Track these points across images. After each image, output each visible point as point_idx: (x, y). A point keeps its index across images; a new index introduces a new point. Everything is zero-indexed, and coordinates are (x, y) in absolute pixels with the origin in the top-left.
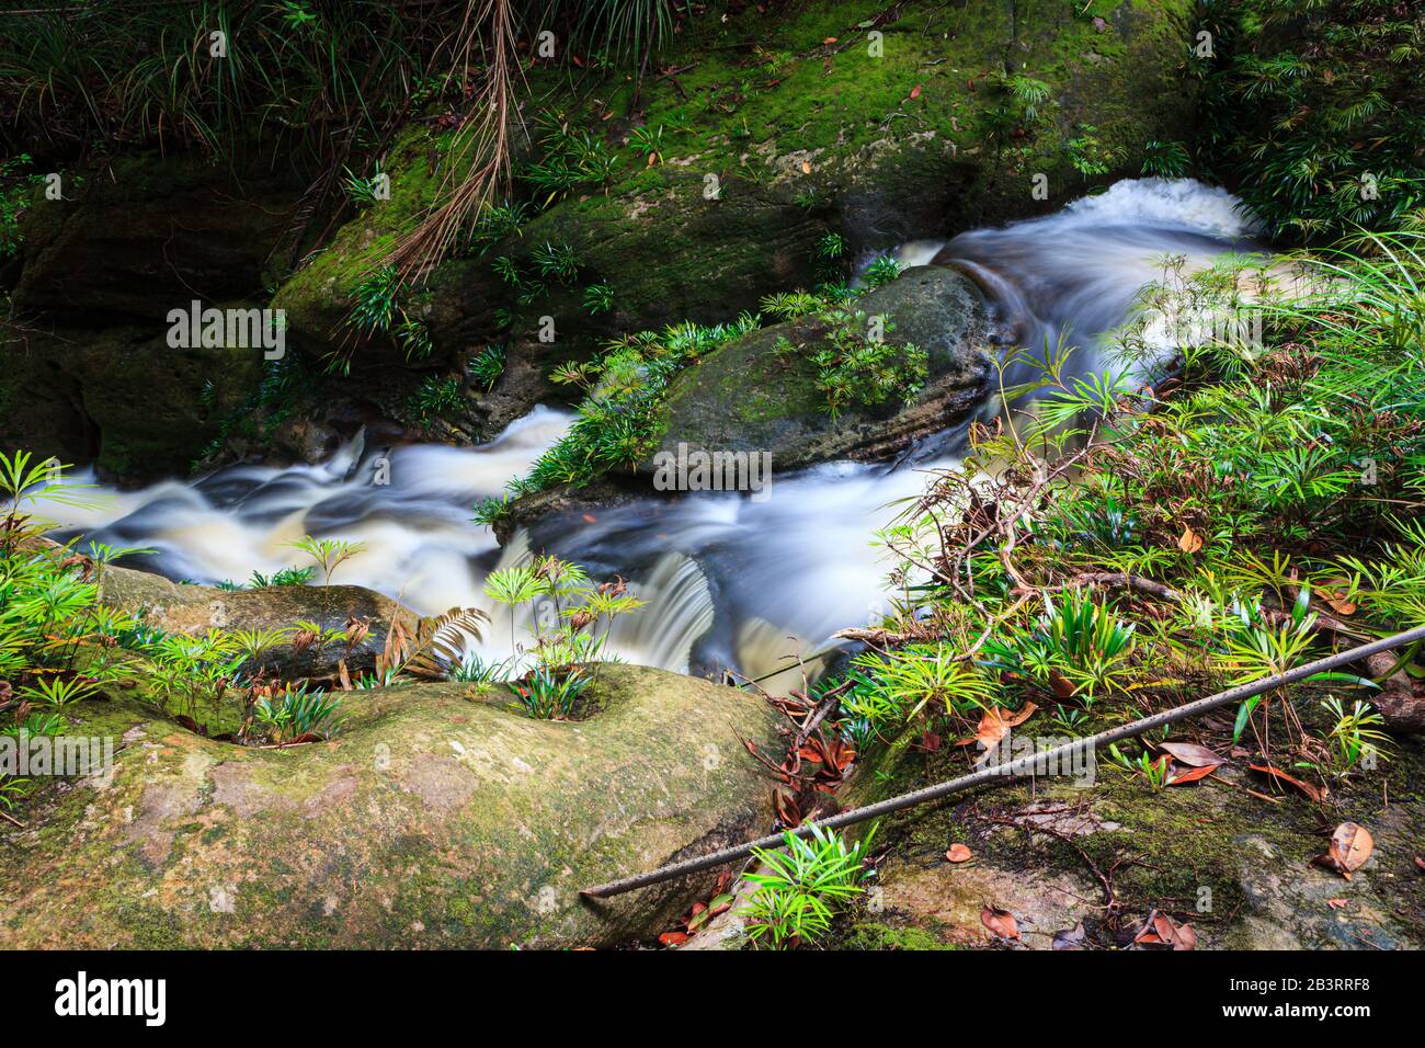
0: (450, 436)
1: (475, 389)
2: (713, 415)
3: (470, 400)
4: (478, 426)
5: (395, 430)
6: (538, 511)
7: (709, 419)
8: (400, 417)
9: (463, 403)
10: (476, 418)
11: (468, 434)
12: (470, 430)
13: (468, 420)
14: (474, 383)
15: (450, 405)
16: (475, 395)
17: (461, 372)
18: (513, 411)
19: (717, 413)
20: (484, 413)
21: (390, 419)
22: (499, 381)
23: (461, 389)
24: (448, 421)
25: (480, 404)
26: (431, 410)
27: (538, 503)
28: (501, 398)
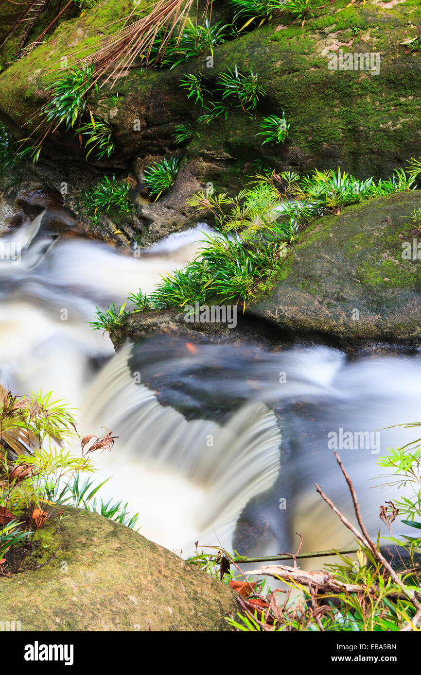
0: (113, 236)
1: (145, 196)
2: (335, 270)
3: (137, 206)
4: (139, 232)
5: (68, 221)
6: (147, 329)
7: (330, 273)
8: (77, 210)
9: (130, 208)
10: (139, 224)
11: (129, 238)
12: (131, 235)
13: (131, 224)
14: (145, 191)
15: (118, 207)
16: (143, 202)
17: (136, 177)
18: (175, 224)
19: (340, 270)
20: (147, 221)
21: (68, 209)
22: (166, 193)
23: (132, 194)
24: (115, 223)
25: (145, 212)
26: (103, 209)
27: (149, 321)
28: (165, 210)
